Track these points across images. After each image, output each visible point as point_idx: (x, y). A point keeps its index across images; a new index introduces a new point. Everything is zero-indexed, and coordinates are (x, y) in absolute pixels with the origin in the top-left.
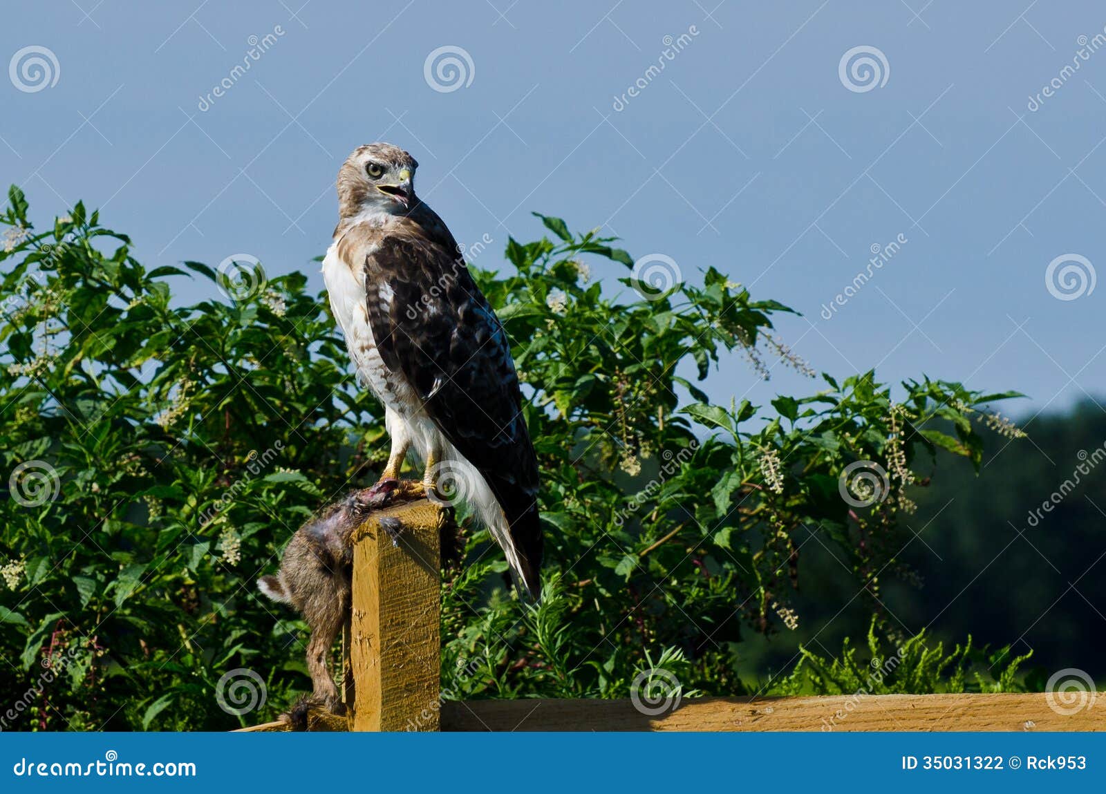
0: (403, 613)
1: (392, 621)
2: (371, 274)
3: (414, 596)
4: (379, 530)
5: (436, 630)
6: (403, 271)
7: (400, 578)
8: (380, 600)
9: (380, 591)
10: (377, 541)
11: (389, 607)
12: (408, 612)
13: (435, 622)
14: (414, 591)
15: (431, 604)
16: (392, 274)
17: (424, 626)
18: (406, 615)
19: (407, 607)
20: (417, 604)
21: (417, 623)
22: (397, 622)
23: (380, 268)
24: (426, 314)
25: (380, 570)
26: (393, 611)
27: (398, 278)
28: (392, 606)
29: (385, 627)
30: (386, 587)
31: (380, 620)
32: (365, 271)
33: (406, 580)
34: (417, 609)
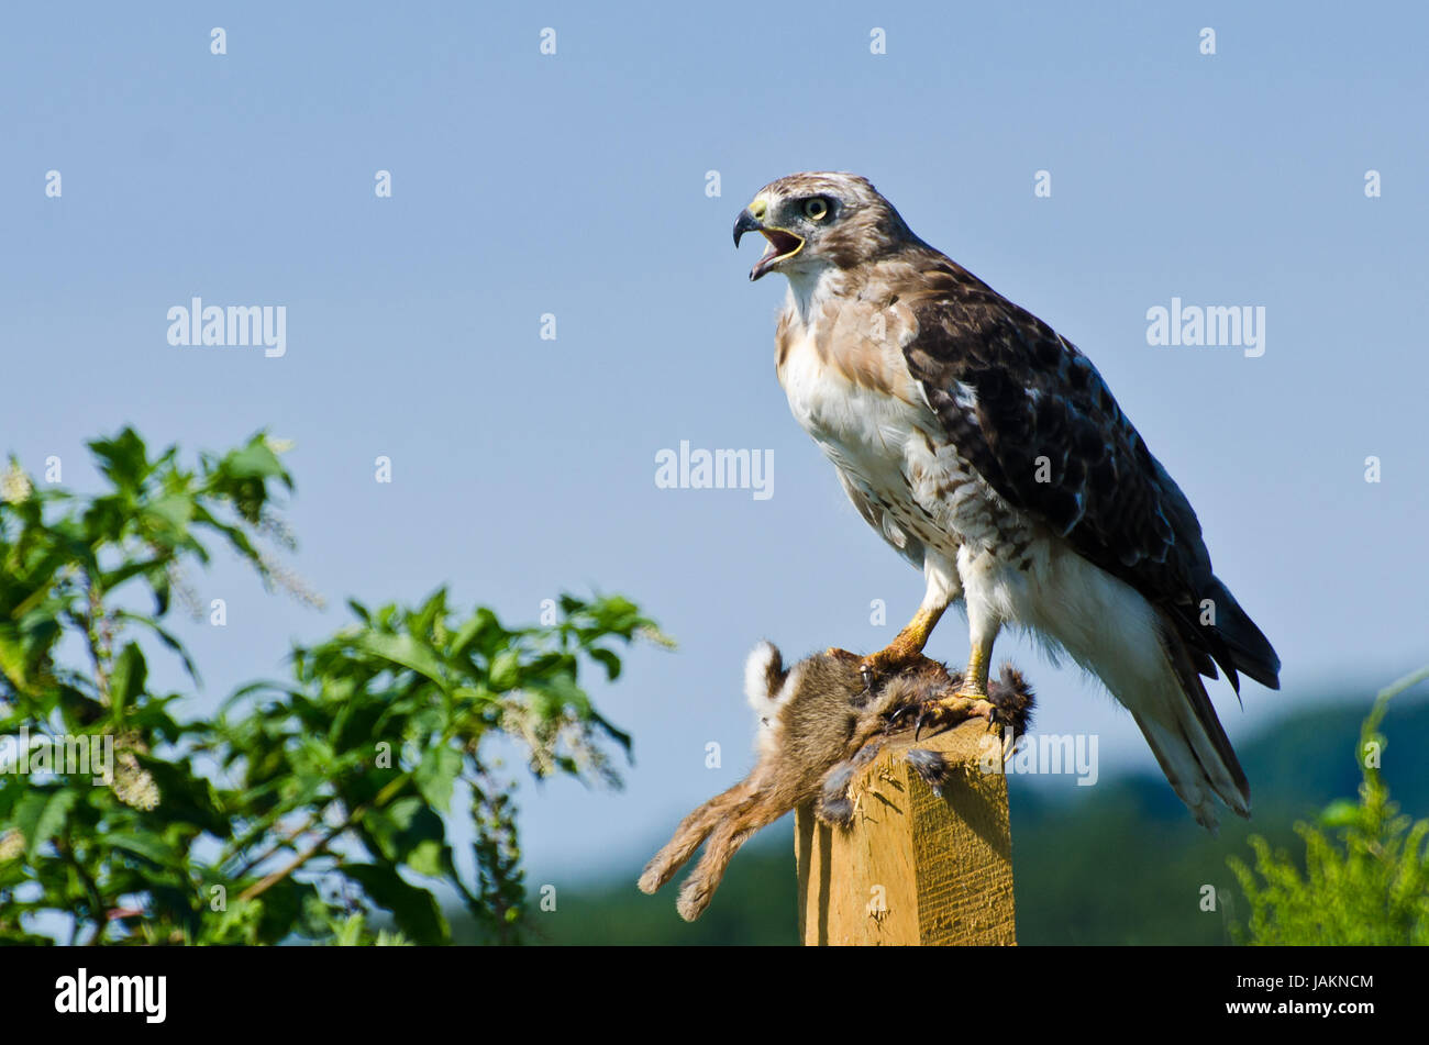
0: (956, 906)
1: (939, 921)
2: (927, 378)
3: (972, 878)
4: (911, 770)
5: (1010, 933)
6: (975, 354)
7: (947, 849)
8: (919, 888)
9: (917, 871)
10: (907, 789)
11: (933, 899)
12: (963, 904)
13: (1007, 919)
14: (972, 870)
15: (1000, 890)
16: (961, 366)
17: (990, 926)
18: (961, 909)
19: (962, 896)
20: (978, 891)
21: (978, 923)
22: (947, 921)
23: (937, 363)
24: (1031, 405)
25: (915, 837)
26: (940, 905)
27: (972, 367)
28: (939, 897)
29: (929, 932)
30: (926, 865)
31: (920, 920)
32: (915, 376)
33: (957, 852)
34: (977, 900)
